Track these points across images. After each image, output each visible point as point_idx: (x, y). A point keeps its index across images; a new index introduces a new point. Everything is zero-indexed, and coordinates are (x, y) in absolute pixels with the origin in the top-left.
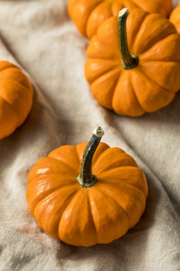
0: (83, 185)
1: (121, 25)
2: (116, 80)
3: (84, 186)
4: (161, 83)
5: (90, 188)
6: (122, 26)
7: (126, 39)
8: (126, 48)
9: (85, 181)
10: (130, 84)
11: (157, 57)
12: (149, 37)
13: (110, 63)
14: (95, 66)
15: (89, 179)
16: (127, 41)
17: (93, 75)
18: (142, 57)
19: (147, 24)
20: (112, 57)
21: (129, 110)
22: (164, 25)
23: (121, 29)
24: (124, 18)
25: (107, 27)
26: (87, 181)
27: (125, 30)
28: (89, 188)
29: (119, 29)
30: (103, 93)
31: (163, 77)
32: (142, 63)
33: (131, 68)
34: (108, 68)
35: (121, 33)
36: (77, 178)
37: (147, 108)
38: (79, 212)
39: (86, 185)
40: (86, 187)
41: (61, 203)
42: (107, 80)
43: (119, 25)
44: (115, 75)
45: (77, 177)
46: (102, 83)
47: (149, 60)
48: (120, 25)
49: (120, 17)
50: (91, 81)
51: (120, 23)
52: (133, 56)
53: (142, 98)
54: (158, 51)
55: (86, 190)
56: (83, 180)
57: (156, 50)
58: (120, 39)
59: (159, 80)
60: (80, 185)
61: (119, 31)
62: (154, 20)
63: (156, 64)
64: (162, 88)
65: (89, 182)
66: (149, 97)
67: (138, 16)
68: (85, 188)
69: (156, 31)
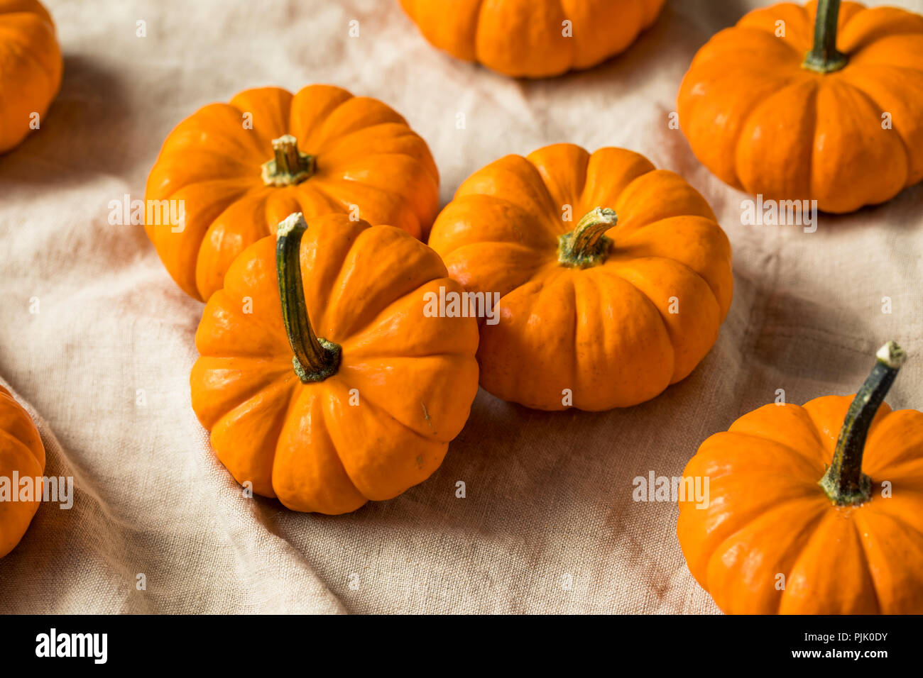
0: (840, 500)
1: (285, 261)
2: (279, 413)
3: (840, 502)
4: (405, 417)
5: (857, 507)
6: (288, 261)
7: (303, 298)
8: (303, 323)
9: (843, 489)
10: (320, 423)
11: (392, 346)
12: (369, 289)
13: (261, 366)
14: (221, 378)
15: (854, 484)
16: (304, 305)
17: (215, 402)
18: (350, 348)
19: (360, 255)
20: (266, 351)
21: (319, 496)
22: (407, 257)
23: (286, 270)
24: (293, 240)
25: (250, 266)
26: (851, 487)
27: (297, 273)
28: (854, 507)
29: (279, 270)
30: (245, 450)
31: (410, 400)
32: (349, 363)
33: (323, 379)
34: (256, 380)
35: (286, 281)
36: (819, 483)
37: (370, 491)
38: (837, 564)
39: (847, 499)
40: (847, 504)
41: (789, 540)
42: (254, 414)
43: (280, 261)
44: (277, 400)
45: (819, 480)
46: (240, 422)
47: (368, 355)
48: (282, 259)
49: (281, 237)
50: (210, 418)
51: (282, 254)
52: (326, 345)
53: (352, 462)
54: (394, 327)
55: (847, 511)
56: (839, 486)
57: (389, 324)
58: (284, 299)
59: (400, 408)
60: (829, 499)
61: (280, 276)
62: (381, 243)
63: (390, 366)
64: (407, 429)
65: (856, 492)
66: (372, 457)
67: (334, 234)
68: (843, 507)
69: (386, 273)
